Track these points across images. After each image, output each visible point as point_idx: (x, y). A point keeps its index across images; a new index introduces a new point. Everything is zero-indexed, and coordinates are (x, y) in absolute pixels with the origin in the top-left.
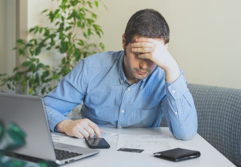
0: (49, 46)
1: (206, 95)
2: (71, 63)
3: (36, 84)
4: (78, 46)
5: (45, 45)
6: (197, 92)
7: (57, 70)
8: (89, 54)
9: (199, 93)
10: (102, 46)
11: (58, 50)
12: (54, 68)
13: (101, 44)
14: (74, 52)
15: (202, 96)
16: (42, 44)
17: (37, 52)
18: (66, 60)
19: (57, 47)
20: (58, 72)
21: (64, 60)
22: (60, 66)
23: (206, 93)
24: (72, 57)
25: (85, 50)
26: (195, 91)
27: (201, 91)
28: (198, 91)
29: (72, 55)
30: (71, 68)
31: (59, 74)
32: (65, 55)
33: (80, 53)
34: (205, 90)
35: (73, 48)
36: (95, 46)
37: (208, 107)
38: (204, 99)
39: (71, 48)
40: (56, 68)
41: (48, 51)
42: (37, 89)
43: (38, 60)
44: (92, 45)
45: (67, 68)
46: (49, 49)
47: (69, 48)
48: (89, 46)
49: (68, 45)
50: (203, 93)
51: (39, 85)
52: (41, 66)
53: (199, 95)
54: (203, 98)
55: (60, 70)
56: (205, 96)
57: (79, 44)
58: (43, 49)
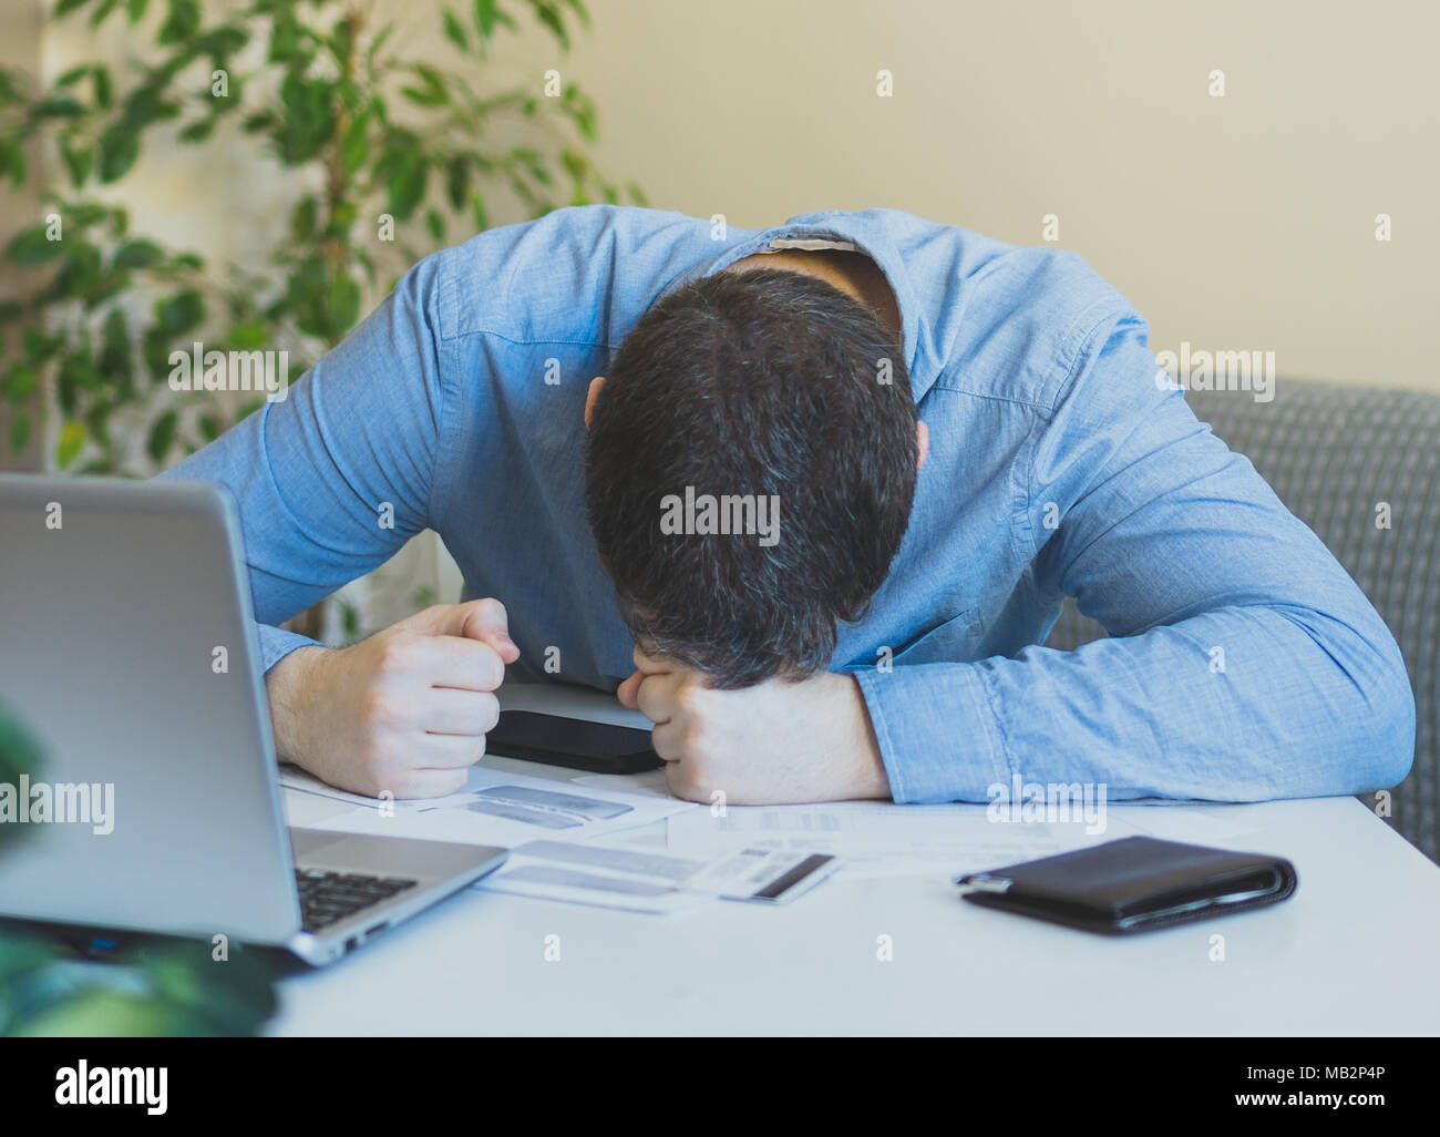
0: (195, 112)
1: (1332, 451)
2: (359, 234)
3: (109, 391)
4: (406, 115)
5: (169, 111)
6: (1263, 433)
7: (260, 283)
8: (486, 165)
9: (1280, 435)
10: (578, 106)
11: (262, 140)
12: (233, 270)
13: (570, 93)
14: (376, 154)
15: (1304, 461)
16: (150, 104)
17: (115, 157)
18: (323, 216)
19: (257, 123)
20: (263, 300)
21: (305, 211)
22: (280, 258)
23: (1331, 438)
24: (366, 192)
25: (460, 140)
26: (1255, 422)
27: (1293, 426)
28: (1274, 425)
29: (362, 177)
30: (357, 273)
31: (275, 313)
32: (313, 177)
33: (423, 165)
34: (1323, 417)
35: (374, 129)
36: (530, 108)
37: (1346, 536)
38: (1315, 483)
39: (359, 126)
40: (256, 268)
41: (190, 153)
42: (116, 427)
43: (120, 219)
44: (504, 102)
45: (329, 273)
46: (197, 133)
47: (345, 123)
48: (482, 109)
49: (338, 99)
50: (1312, 437)
51: (127, 394)
52: (140, 256)
53: (1282, 448)
54: (1307, 474)
55: (277, 282)
56: (1321, 460)
57: (411, 95)
58: (157, 139)
